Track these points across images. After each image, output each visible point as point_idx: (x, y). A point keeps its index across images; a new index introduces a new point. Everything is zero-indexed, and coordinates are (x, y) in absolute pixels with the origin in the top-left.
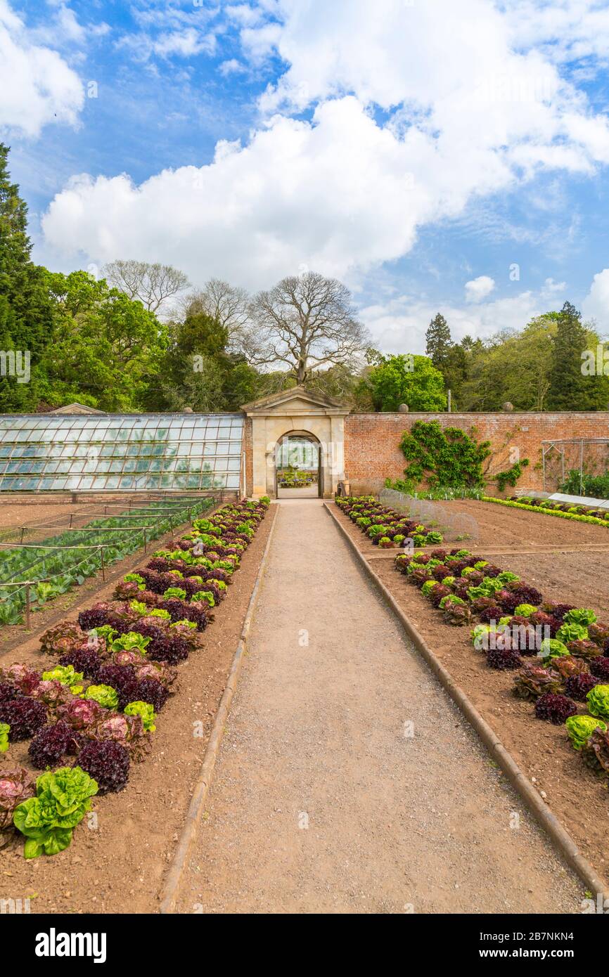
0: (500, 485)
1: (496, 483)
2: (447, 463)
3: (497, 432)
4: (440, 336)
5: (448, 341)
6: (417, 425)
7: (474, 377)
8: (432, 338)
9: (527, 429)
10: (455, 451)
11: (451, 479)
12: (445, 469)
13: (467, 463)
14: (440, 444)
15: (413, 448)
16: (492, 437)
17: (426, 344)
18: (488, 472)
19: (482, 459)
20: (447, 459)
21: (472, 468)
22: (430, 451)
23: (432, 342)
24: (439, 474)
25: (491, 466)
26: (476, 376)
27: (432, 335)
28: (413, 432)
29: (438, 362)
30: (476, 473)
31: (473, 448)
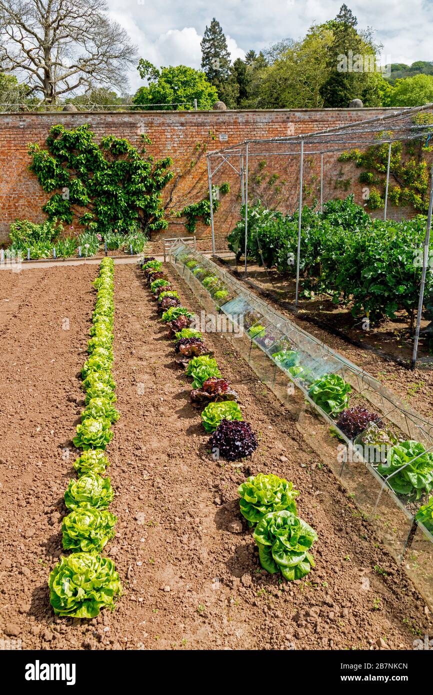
0: (189, 225)
1: (184, 220)
2: (108, 194)
3: (181, 143)
4: (216, 47)
5: (224, 52)
6: (56, 134)
7: (254, 94)
8: (208, 48)
9: (226, 138)
10: (117, 175)
11: (115, 218)
12: (105, 204)
13: (138, 193)
14: (93, 164)
15: (50, 172)
16: (175, 151)
17: (201, 55)
18: (171, 205)
19: (159, 187)
20: (105, 188)
21: (146, 200)
22: (80, 175)
23: (208, 53)
24: (97, 212)
25: (175, 197)
26: (256, 94)
27: (208, 45)
28: (49, 144)
29: (213, 76)
30: (152, 207)
31: (145, 168)
